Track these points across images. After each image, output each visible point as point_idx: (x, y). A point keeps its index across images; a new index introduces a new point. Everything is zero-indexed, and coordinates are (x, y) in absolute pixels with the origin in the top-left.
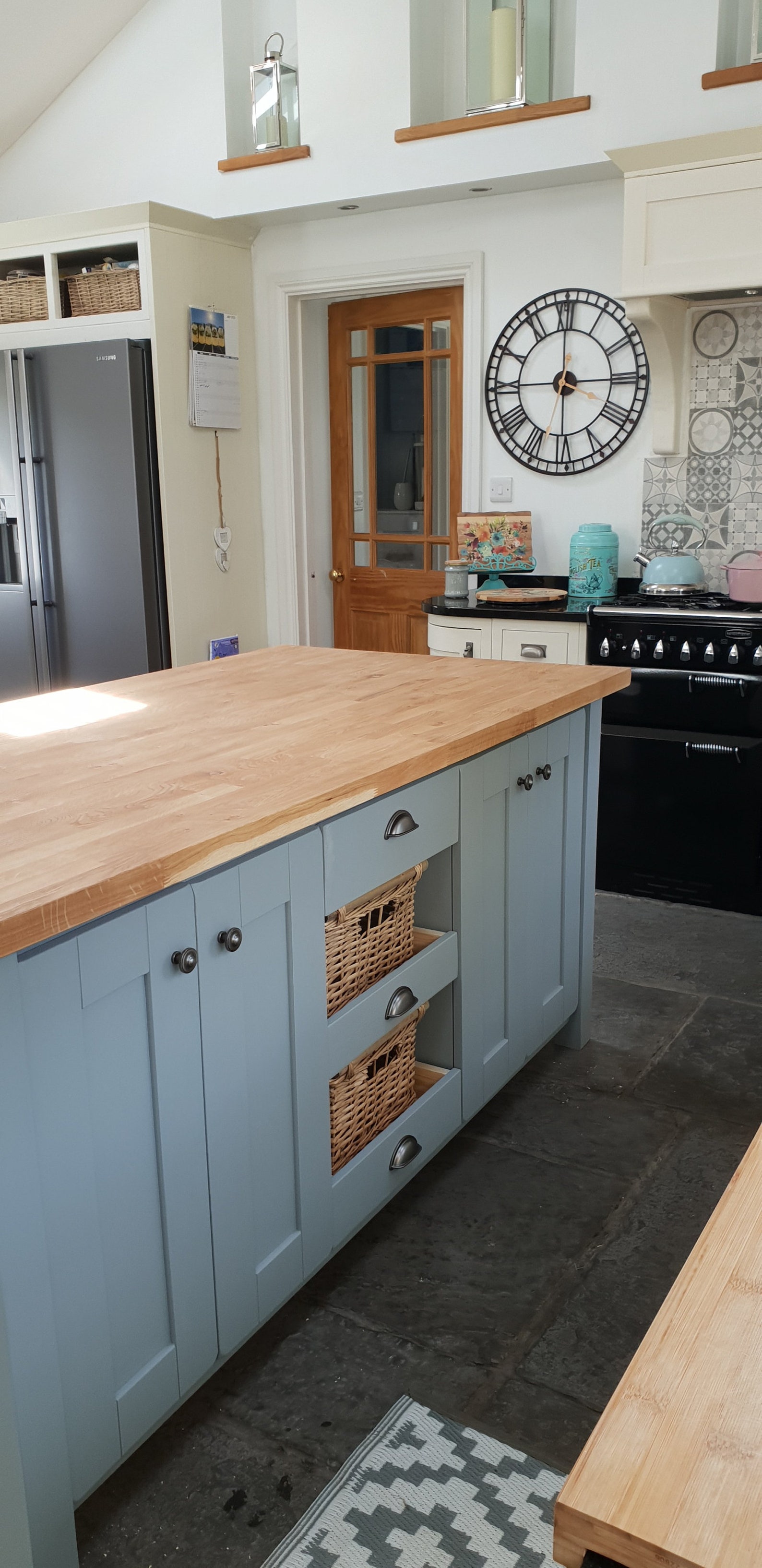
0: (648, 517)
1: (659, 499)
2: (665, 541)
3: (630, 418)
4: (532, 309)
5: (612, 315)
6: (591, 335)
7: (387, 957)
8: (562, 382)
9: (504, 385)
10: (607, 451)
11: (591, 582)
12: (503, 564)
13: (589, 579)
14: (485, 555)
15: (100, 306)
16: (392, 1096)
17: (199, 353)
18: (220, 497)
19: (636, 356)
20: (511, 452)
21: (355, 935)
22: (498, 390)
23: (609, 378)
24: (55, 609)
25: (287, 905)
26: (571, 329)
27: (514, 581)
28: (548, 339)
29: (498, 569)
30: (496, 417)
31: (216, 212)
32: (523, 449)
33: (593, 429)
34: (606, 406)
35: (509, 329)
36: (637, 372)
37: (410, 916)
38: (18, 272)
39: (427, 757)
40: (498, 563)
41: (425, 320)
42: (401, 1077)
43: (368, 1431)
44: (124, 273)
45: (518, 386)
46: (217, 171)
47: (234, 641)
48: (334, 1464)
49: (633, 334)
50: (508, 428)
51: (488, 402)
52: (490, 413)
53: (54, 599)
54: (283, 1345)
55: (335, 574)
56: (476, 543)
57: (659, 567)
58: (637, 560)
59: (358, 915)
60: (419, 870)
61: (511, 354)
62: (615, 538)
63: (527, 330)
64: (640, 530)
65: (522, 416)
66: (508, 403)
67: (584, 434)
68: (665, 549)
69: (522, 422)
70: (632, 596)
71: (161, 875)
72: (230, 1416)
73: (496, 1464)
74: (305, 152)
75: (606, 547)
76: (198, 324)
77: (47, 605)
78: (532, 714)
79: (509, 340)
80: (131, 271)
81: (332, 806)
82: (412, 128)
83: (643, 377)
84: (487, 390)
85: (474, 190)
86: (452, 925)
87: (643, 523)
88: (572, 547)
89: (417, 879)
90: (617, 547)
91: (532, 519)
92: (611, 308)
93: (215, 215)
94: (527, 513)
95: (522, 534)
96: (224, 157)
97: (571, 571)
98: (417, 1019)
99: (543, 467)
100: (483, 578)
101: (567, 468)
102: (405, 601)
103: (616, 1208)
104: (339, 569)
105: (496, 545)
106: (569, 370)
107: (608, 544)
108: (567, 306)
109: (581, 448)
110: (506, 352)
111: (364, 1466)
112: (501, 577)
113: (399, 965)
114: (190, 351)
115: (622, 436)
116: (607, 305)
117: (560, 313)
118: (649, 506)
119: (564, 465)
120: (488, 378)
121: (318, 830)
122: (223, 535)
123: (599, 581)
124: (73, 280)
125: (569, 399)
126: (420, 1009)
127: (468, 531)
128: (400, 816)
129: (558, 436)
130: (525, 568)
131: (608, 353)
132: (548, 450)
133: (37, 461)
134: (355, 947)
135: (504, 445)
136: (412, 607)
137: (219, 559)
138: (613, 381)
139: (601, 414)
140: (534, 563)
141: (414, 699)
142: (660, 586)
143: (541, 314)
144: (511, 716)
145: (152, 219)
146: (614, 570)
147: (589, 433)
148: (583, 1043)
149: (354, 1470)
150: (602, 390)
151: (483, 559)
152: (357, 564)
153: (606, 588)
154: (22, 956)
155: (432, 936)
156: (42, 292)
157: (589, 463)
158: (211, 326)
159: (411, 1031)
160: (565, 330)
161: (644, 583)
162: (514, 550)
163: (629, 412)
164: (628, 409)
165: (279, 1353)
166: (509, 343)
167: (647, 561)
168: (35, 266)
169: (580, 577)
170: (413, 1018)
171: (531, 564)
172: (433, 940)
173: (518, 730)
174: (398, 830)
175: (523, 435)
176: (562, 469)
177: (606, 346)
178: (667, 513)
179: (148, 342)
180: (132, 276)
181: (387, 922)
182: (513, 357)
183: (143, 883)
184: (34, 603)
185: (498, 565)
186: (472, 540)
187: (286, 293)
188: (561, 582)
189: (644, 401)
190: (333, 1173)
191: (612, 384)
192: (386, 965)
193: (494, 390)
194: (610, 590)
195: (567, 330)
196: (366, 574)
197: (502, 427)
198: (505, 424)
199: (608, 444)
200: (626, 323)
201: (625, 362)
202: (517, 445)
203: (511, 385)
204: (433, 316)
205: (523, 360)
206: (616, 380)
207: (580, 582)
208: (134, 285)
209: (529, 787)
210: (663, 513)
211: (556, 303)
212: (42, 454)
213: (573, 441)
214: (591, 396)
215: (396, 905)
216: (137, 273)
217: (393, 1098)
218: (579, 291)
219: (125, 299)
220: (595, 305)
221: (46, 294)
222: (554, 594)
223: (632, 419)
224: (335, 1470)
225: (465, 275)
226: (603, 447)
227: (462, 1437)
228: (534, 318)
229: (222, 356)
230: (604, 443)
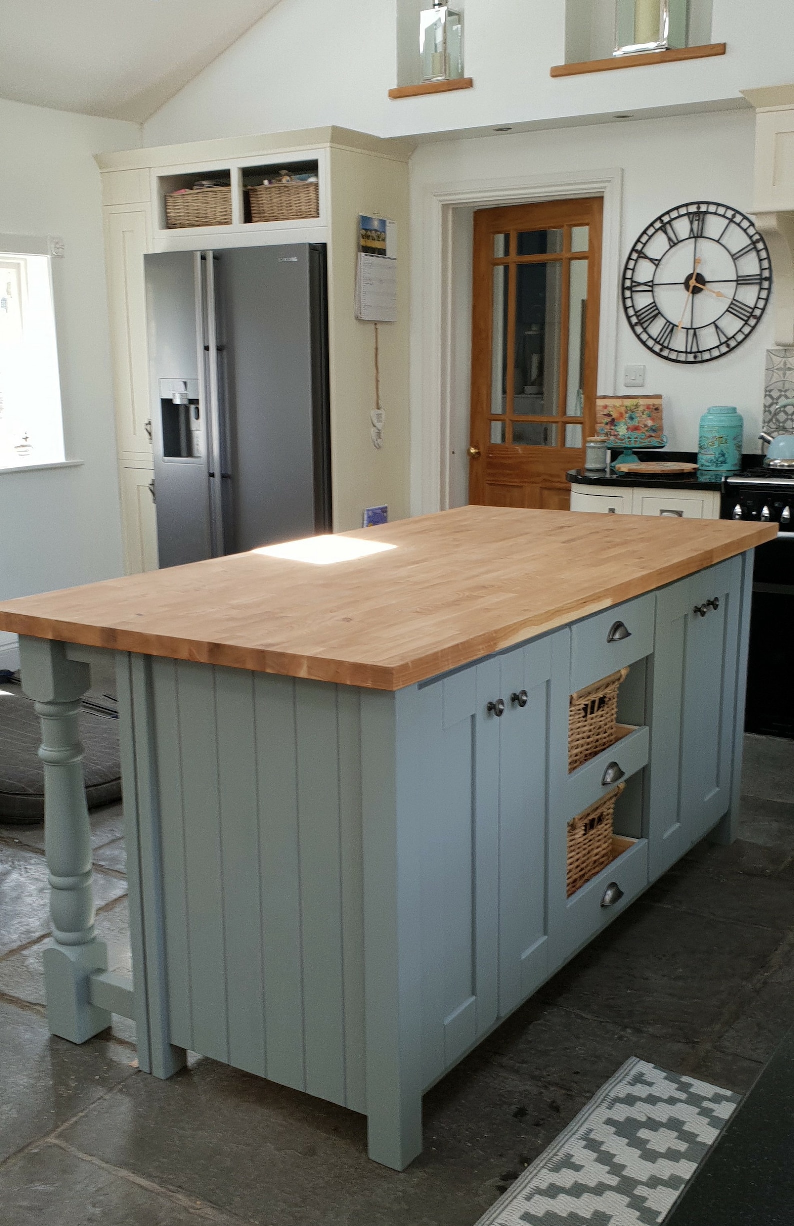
0: (770, 401)
1: (780, 385)
2: (785, 422)
3: (754, 314)
4: (666, 219)
5: (739, 225)
6: (720, 241)
7: (598, 741)
8: (693, 283)
9: (640, 284)
10: (733, 343)
11: (719, 457)
12: (637, 441)
13: (717, 453)
14: (621, 434)
15: (279, 214)
16: (597, 854)
17: (366, 255)
18: (378, 381)
19: (761, 260)
20: (644, 343)
21: (580, 718)
22: (634, 289)
23: (735, 279)
24: (230, 481)
25: (548, 682)
26: (702, 237)
27: (646, 456)
28: (681, 245)
29: (633, 445)
30: (631, 312)
31: (384, 132)
32: (655, 340)
33: (719, 323)
34: (732, 303)
35: (646, 235)
36: (761, 275)
37: (613, 712)
38: (204, 183)
39: (643, 579)
40: (633, 440)
41: (565, 226)
42: (603, 841)
43: (608, 1077)
44: (304, 185)
45: (652, 286)
46: (388, 98)
47: (384, 510)
48: (588, 1095)
49: (758, 241)
50: (642, 322)
51: (624, 299)
52: (626, 309)
53: (230, 473)
54: (531, 1027)
55: (473, 451)
56: (613, 422)
57: (782, 444)
58: (762, 438)
59: (584, 702)
60: (624, 672)
61: (646, 257)
62: (741, 419)
63: (661, 238)
64: (762, 412)
65: (655, 312)
66: (643, 301)
67: (713, 327)
68: (784, 429)
69: (656, 316)
70: (759, 470)
71: (495, 642)
72: (502, 1066)
73: (710, 1096)
74: (469, 84)
75: (731, 427)
76: (366, 230)
77: (224, 477)
78: (710, 553)
79: (645, 245)
80: (311, 184)
81: (585, 608)
82: (566, 65)
83: (766, 279)
84: (624, 289)
85: (618, 117)
86: (646, 720)
87: (765, 406)
88: (701, 427)
89: (622, 680)
90: (742, 426)
91: (663, 402)
92: (738, 219)
93: (384, 135)
94: (659, 397)
95: (655, 414)
96: (395, 87)
97: (701, 447)
98: (616, 795)
99: (674, 356)
100: (616, 454)
101: (695, 357)
102: (539, 475)
103: (776, 950)
104: (476, 447)
105: (631, 424)
106: (698, 272)
107: (733, 424)
108: (698, 216)
109: (709, 339)
110: (642, 255)
111: (612, 1094)
112: (635, 453)
113: (604, 749)
114: (359, 254)
115: (747, 330)
116: (734, 216)
117: (692, 223)
118: (771, 391)
119: (693, 355)
120: (625, 279)
121: (568, 629)
122: (379, 416)
123: (727, 456)
124: (255, 191)
125: (699, 296)
126: (620, 786)
127: (606, 412)
128: (618, 626)
129: (688, 329)
130: (657, 445)
131: (735, 257)
132: (679, 342)
133: (220, 349)
134: (579, 728)
135: (638, 337)
136: (545, 480)
137: (375, 438)
138: (739, 282)
139: (728, 311)
140: (665, 440)
141: (609, 542)
142: (783, 460)
143: (674, 223)
144: (696, 554)
145: (334, 140)
146: (739, 447)
147: (717, 327)
148: (733, 840)
149: (605, 1097)
150: (729, 290)
151: (619, 437)
152: (493, 442)
153: (733, 461)
154: (422, 686)
155: (629, 729)
156: (227, 200)
157: (716, 353)
158: (376, 231)
159: (611, 804)
160: (696, 238)
161: (769, 458)
162: (647, 429)
163: (753, 309)
164: (753, 307)
165: (530, 1032)
166: (645, 248)
167: (770, 438)
168: (221, 178)
169: (709, 453)
170: (614, 793)
171: (662, 440)
172: (629, 733)
173: (702, 565)
174: (617, 636)
175: (656, 328)
176: (691, 358)
177: (734, 252)
178: (787, 398)
179: (325, 246)
180: (312, 189)
181: (600, 713)
182: (648, 260)
183: (487, 645)
184: (212, 475)
185: (633, 442)
186: (609, 420)
187: (441, 201)
188: (692, 457)
189: (767, 300)
190: (569, 895)
191: (738, 284)
192: (596, 747)
193: (630, 288)
194: (736, 465)
195: (698, 237)
196: (502, 451)
197: (637, 321)
198: (640, 318)
199: (733, 337)
200: (752, 231)
201: (751, 266)
202: (651, 337)
203: (645, 284)
204: (572, 223)
205: (657, 263)
206: (742, 281)
207: (709, 457)
208: (313, 196)
209: (703, 614)
210: (783, 398)
211: (688, 214)
212: (225, 340)
213: (702, 333)
214: (719, 295)
215: (607, 699)
216: (317, 186)
217: (598, 857)
218: (709, 203)
219: (303, 208)
220: (724, 216)
221: (231, 202)
222: (688, 467)
223: (756, 315)
224: (590, 1098)
225: (605, 188)
226: (729, 339)
227: (681, 1081)
228: (668, 226)
229: (384, 258)
230: (730, 335)
